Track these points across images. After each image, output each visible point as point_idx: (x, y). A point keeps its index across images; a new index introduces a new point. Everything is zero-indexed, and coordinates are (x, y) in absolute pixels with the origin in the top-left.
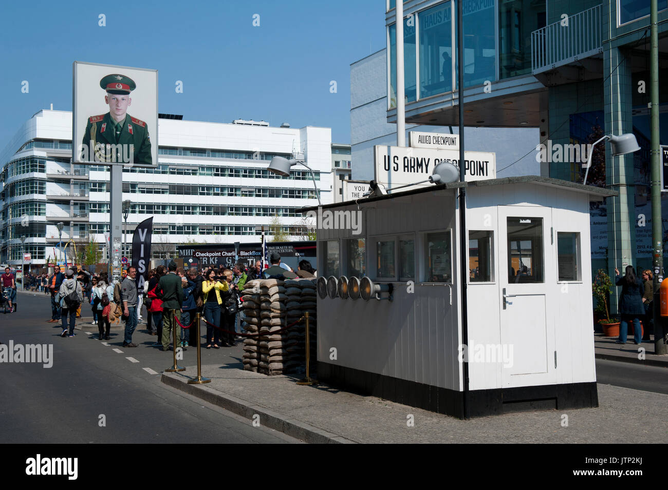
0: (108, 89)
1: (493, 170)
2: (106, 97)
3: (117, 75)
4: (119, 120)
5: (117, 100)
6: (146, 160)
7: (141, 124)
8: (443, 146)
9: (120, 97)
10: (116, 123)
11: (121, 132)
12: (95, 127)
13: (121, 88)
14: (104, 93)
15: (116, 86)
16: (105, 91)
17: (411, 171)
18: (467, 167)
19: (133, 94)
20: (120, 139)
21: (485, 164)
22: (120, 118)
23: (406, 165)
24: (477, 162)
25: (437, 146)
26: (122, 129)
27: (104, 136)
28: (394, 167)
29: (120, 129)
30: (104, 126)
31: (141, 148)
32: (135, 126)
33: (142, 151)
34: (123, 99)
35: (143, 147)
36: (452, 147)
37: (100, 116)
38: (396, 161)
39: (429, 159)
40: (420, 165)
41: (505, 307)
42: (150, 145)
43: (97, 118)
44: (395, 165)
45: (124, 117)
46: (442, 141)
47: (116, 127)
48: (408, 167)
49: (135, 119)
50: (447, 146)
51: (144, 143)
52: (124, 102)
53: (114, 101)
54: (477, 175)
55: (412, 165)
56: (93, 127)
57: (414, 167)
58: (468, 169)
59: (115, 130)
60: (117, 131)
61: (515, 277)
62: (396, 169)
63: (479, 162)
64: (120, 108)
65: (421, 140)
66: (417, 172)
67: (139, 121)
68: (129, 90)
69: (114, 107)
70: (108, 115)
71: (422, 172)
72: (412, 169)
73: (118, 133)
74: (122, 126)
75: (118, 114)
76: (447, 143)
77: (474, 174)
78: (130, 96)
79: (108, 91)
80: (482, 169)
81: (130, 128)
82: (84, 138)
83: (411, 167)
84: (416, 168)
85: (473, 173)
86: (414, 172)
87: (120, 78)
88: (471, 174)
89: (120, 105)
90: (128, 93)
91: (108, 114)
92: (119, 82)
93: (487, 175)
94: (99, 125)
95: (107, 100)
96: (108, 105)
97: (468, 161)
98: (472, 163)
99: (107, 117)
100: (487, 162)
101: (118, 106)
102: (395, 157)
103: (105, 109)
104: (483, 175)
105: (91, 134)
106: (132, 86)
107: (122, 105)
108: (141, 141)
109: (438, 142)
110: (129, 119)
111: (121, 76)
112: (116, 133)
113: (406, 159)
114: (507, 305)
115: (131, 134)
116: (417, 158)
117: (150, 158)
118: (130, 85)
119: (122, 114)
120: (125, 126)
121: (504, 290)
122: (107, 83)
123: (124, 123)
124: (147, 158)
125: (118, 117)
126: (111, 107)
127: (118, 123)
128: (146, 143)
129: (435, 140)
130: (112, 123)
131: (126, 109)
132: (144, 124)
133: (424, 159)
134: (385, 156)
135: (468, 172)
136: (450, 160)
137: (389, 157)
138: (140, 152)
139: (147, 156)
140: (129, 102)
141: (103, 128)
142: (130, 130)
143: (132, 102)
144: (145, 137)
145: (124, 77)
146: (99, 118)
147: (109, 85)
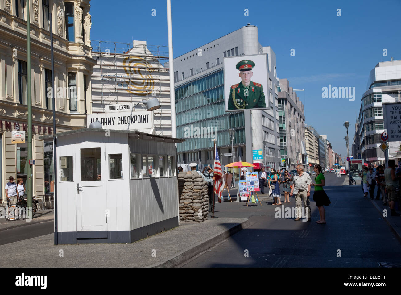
0: (240, 69)
1: (151, 119)
2: (239, 74)
3: (244, 61)
4: (246, 85)
5: (245, 74)
6: (262, 105)
7: (258, 85)
8: (123, 110)
9: (246, 72)
10: (245, 87)
12: (234, 91)
13: (247, 67)
14: (238, 71)
15: (245, 67)
16: (239, 70)
17: (105, 125)
18: (136, 119)
19: (254, 69)
21: (146, 116)
22: (247, 84)
23: (102, 122)
24: (142, 116)
25: (119, 110)
27: (239, 95)
30: (239, 90)
31: (259, 99)
32: (256, 87)
33: (260, 101)
34: (248, 73)
35: (261, 98)
36: (127, 110)
37: (237, 85)
39: (115, 118)
40: (110, 121)
41: (78, 193)
42: (264, 97)
45: (249, 83)
46: (122, 107)
48: (103, 123)
49: (255, 83)
50: (125, 110)
52: (249, 75)
53: (243, 75)
54: (142, 122)
55: (106, 122)
57: (106, 123)
58: (136, 120)
61: (85, 178)
63: (143, 116)
64: (247, 79)
65: (110, 109)
66: (108, 125)
67: (257, 84)
69: (244, 79)
70: (241, 84)
71: (111, 124)
72: (106, 124)
75: (245, 82)
76: (124, 108)
77: (140, 122)
78: (252, 70)
79: (240, 70)
80: (144, 119)
81: (253, 88)
82: (229, 98)
83: (105, 123)
84: (107, 123)
85: (139, 122)
86: (107, 125)
87: (246, 62)
88: (138, 122)
90: (251, 69)
91: (241, 82)
92: (245, 64)
93: (147, 122)
94: (236, 89)
95: (240, 75)
96: (241, 78)
97: (136, 116)
98: (139, 117)
99: (240, 85)
100: (147, 115)
102: (96, 119)
103: (239, 80)
104: (145, 122)
105: (233, 95)
107: (248, 77)
108: (259, 95)
109: (119, 108)
110: (252, 84)
111: (247, 60)
112: (245, 93)
113: (102, 119)
114: (80, 191)
115: (253, 92)
116: (108, 118)
117: (265, 104)
118: (252, 64)
119: (248, 82)
120: (250, 88)
121: (78, 185)
122: (240, 66)
123: (250, 86)
124: (263, 104)
125: (246, 84)
126: (242, 79)
128: (262, 96)
129: (118, 108)
130: (243, 87)
131: (250, 78)
132: (261, 85)
133: (112, 118)
134: (91, 119)
135: (136, 121)
136: (126, 117)
137: (93, 119)
138: (259, 101)
139: (263, 103)
140: (252, 75)
141: (239, 91)
142: (253, 90)
143: (253, 74)
144: (261, 92)
145: (248, 61)
146: (236, 86)
147: (240, 67)
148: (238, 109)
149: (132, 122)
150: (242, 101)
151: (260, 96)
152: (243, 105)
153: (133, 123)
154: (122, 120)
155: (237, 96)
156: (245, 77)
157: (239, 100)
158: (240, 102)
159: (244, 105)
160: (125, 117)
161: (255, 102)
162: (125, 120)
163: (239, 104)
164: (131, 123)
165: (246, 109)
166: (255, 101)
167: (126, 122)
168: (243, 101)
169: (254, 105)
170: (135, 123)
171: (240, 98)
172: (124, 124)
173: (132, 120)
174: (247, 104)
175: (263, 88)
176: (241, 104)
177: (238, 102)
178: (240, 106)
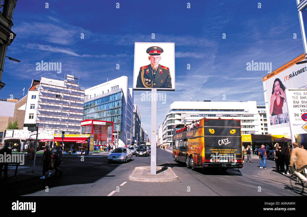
0: (150, 53)
3: (154, 47)
5: (154, 58)
6: (169, 86)
7: (166, 69)
9: (155, 56)
11: (156, 73)
12: (143, 71)
13: (156, 52)
14: (148, 55)
15: (154, 52)
16: (148, 54)
20: (156, 76)
22: (156, 66)
26: (157, 71)
27: (147, 75)
29: (155, 71)
30: (148, 70)
31: (166, 80)
32: (163, 70)
33: (167, 82)
34: (157, 57)
35: (167, 80)
37: (146, 66)
42: (170, 79)
43: (144, 67)
45: (158, 65)
47: (154, 71)
49: (163, 67)
51: (168, 78)
56: (142, 71)
59: (153, 72)
60: (154, 72)
64: (155, 62)
67: (165, 67)
69: (153, 61)
73: (155, 73)
74: (156, 70)
75: (154, 64)
78: (161, 56)
79: (150, 54)
82: (138, 77)
87: (156, 48)
89: (155, 60)
90: (160, 54)
91: (150, 65)
92: (155, 50)
94: (145, 70)
95: (149, 58)
96: (150, 60)
99: (149, 67)
101: (155, 61)
103: (148, 63)
105: (142, 75)
106: (162, 51)
107: (157, 60)
108: (166, 77)
110: (160, 66)
111: (156, 47)
112: (154, 74)
117: (171, 85)
120: (158, 70)
123: (158, 69)
125: (155, 66)
126: (151, 61)
127: (155, 69)
128: (169, 78)
130: (152, 69)
131: (159, 62)
132: (168, 68)
138: (166, 82)
139: (169, 84)
140: (160, 58)
141: (147, 72)
142: (161, 72)
143: (162, 58)
144: (168, 75)
145: (158, 47)
146: (145, 67)
150: (150, 81)
151: (167, 78)
155: (146, 76)
156: (154, 61)
157: (147, 80)
158: (148, 81)
159: (151, 85)
163: (147, 83)
165: (153, 88)
166: (162, 82)
168: (151, 81)
169: (161, 85)
171: (149, 78)
174: (155, 84)
175: (170, 71)
176: (149, 83)
177: (146, 81)
178: (147, 85)
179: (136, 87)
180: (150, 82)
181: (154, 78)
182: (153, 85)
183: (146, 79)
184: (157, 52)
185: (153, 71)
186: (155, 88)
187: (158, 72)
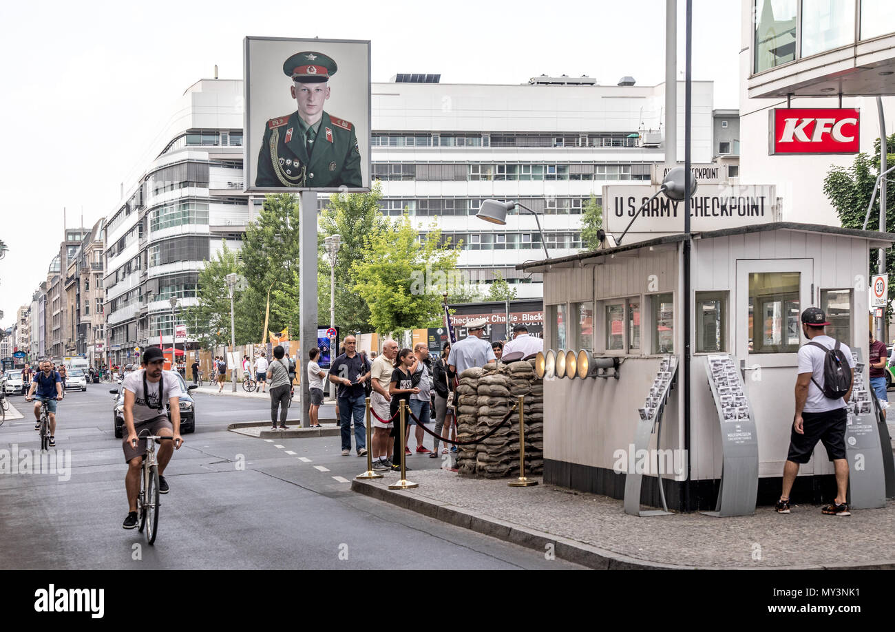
0: (295, 75)
1: (772, 208)
2: (292, 87)
3: (308, 53)
4: (312, 123)
5: (309, 92)
6: (354, 181)
7: (345, 126)
9: (312, 86)
10: (307, 127)
11: (315, 140)
12: (276, 134)
13: (314, 72)
14: (290, 82)
15: (308, 70)
16: (291, 78)
17: (653, 215)
18: (733, 206)
20: (314, 151)
22: (313, 120)
23: (646, 207)
24: (748, 198)
26: (317, 135)
27: (290, 147)
28: (629, 212)
29: (313, 135)
30: (289, 133)
31: (346, 163)
32: (336, 130)
33: (347, 168)
34: (318, 90)
35: (349, 161)
36: (713, 180)
37: (283, 118)
38: (632, 204)
40: (665, 206)
42: (358, 158)
43: (279, 122)
44: (631, 209)
45: (319, 116)
46: (698, 174)
47: (308, 134)
48: (648, 210)
49: (336, 120)
50: (705, 180)
52: (320, 93)
53: (304, 94)
54: (748, 215)
55: (655, 207)
56: (274, 135)
57: (657, 210)
58: (735, 208)
59: (305, 137)
60: (308, 139)
62: (632, 213)
63: (752, 198)
64: (313, 104)
66: (662, 215)
67: (342, 121)
68: (327, 75)
69: (305, 103)
70: (295, 116)
71: (668, 215)
72: (655, 212)
73: (311, 141)
74: (316, 132)
75: (309, 113)
76: (705, 176)
77: (744, 215)
78: (329, 83)
79: (295, 79)
80: (755, 207)
81: (329, 133)
82: (261, 152)
83: (653, 210)
84: (659, 210)
85: (742, 213)
86: (657, 215)
87: (313, 57)
88: (740, 215)
89: (312, 99)
90: (324, 80)
91: (297, 113)
92: (311, 63)
93: (762, 217)
94: (282, 131)
95: (293, 93)
96: (296, 99)
97: (735, 198)
98: (741, 200)
99: (294, 119)
100: (762, 198)
101: (310, 101)
102: (630, 199)
103: (292, 106)
104: (757, 215)
105: (272, 145)
106: (332, 68)
107: (316, 99)
108: (345, 152)
110: (327, 119)
111: (314, 54)
112: (308, 143)
113: (646, 200)
115: (330, 142)
116: (662, 198)
117: (360, 178)
118: (329, 67)
119: (316, 113)
120: (321, 130)
122: (294, 66)
123: (320, 127)
124: (354, 178)
125: (311, 117)
126: (299, 102)
127: (311, 127)
128: (353, 155)
130: (302, 127)
131: (323, 104)
132: (351, 125)
134: (617, 198)
135: (735, 212)
136: (709, 198)
137: (622, 198)
138: (344, 169)
139: (354, 175)
140: (327, 93)
141: (289, 136)
142: (329, 136)
143: (331, 93)
144: (351, 146)
145: (319, 55)
146: (281, 121)
147: (296, 70)
148: (285, 186)
149: (724, 212)
150: (297, 164)
151: (349, 155)
152: (300, 175)
153: (727, 215)
154: (699, 205)
155: (284, 150)
157: (289, 162)
158: (291, 167)
159: (302, 177)
160: (706, 198)
161: (332, 169)
162: (706, 207)
163: (289, 171)
164: (722, 215)
165: (308, 189)
166: (333, 167)
167: (709, 211)
168: (301, 165)
169: (330, 179)
170: (731, 215)
171: (293, 158)
172: (702, 215)
173: (724, 208)
174: (312, 174)
175: (358, 134)
176: (296, 172)
177: (285, 167)
178: (290, 177)
179: (257, 186)
180: (296, 168)
181: (310, 157)
182: (305, 179)
183: (286, 159)
184: (317, 73)
185: (306, 134)
186: (312, 189)
187: (319, 137)
